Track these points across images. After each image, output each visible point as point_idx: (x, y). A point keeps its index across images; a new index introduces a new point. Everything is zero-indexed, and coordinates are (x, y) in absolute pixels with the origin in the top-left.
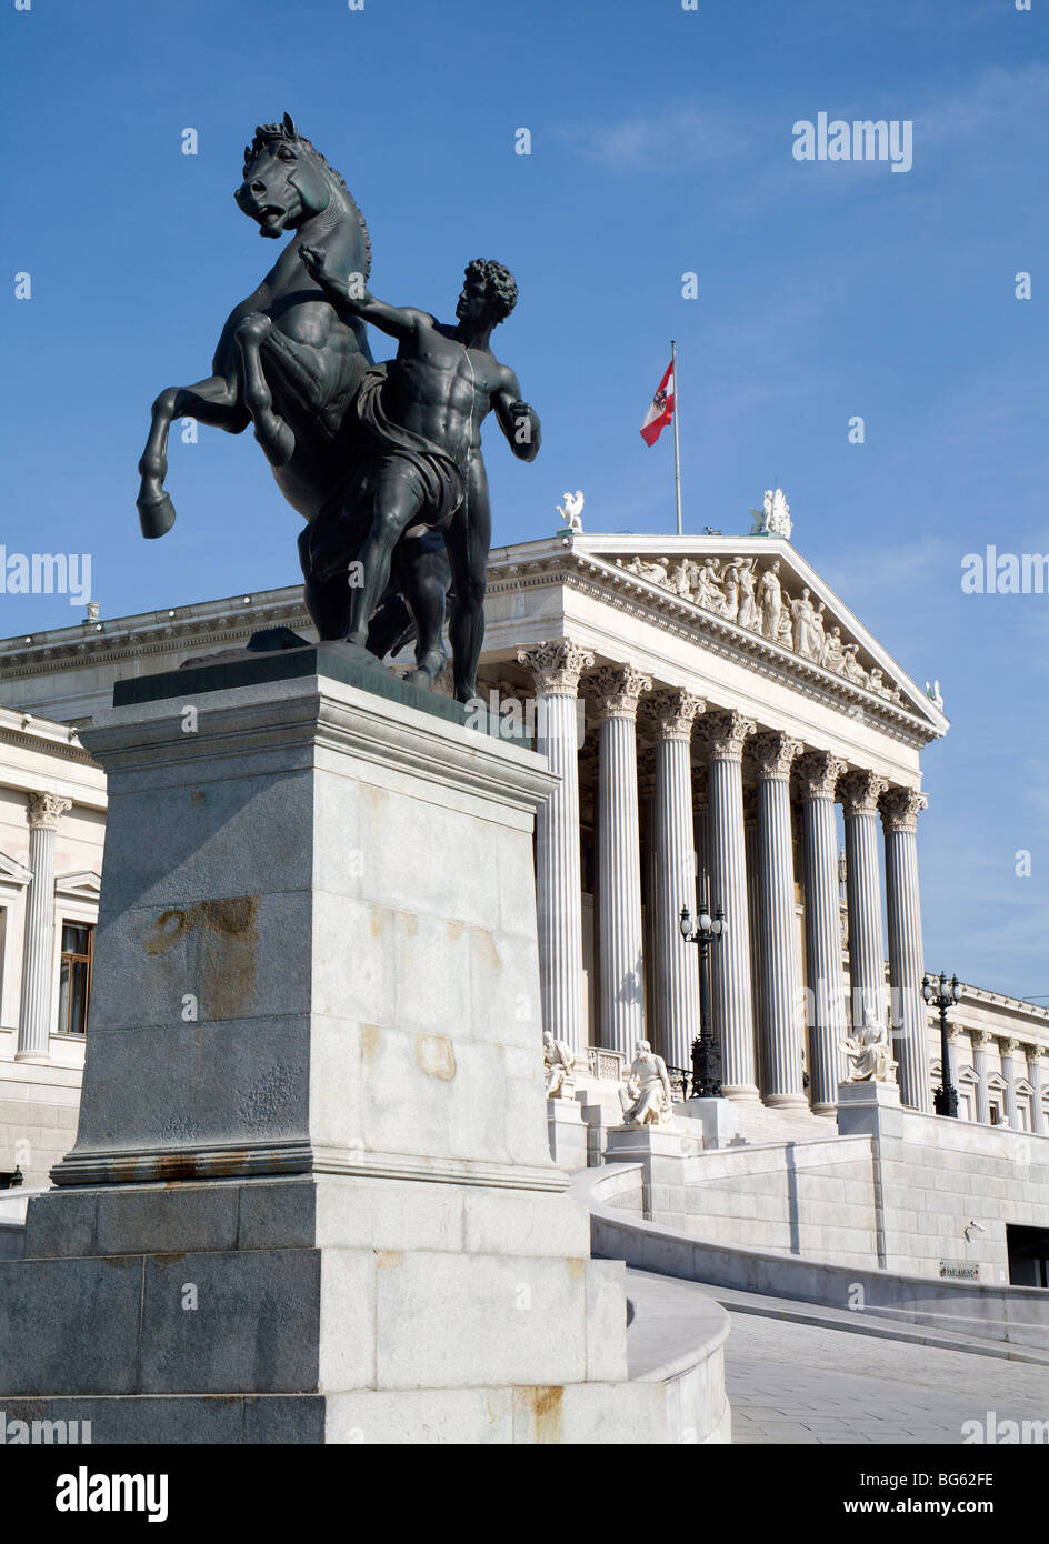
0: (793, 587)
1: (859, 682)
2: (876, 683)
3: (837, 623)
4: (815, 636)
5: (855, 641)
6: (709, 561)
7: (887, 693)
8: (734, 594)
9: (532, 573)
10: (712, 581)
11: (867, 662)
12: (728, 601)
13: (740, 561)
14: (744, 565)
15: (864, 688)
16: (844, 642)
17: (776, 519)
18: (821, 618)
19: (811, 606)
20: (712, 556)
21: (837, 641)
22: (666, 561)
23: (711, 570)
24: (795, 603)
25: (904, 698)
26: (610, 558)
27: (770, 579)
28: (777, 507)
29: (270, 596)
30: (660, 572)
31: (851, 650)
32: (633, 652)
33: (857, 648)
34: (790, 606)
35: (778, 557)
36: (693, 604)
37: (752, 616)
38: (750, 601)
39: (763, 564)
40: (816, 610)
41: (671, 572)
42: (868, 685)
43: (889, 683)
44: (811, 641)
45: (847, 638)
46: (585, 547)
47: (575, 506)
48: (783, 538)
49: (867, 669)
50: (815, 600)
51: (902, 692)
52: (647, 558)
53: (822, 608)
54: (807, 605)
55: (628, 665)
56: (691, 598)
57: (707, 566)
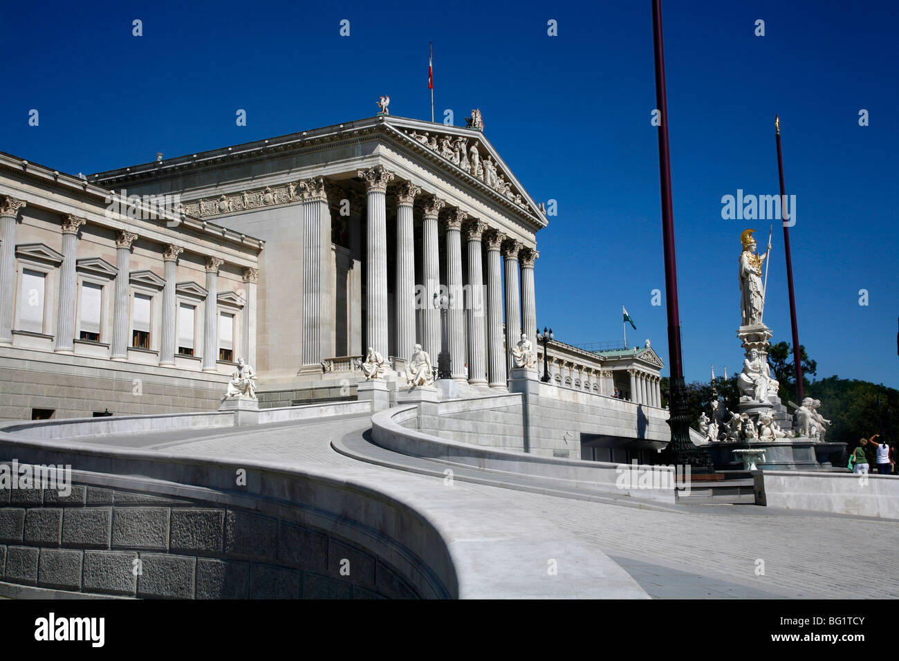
0: (484, 155)
1: (512, 200)
2: (519, 201)
3: (503, 173)
4: (493, 177)
5: (510, 182)
6: (447, 137)
7: (523, 206)
8: (458, 154)
9: (366, 134)
10: (449, 147)
11: (515, 191)
12: (456, 156)
13: (461, 139)
14: (462, 141)
15: (513, 202)
16: (505, 182)
17: (477, 121)
18: (496, 169)
19: (492, 164)
20: (449, 135)
21: (503, 181)
22: (427, 134)
23: (448, 142)
24: (484, 161)
25: (530, 209)
26: (402, 129)
27: (474, 149)
28: (477, 117)
29: (241, 147)
30: (425, 139)
31: (508, 185)
32: (413, 176)
33: (511, 184)
34: (482, 163)
35: (478, 140)
36: (440, 156)
37: (465, 165)
38: (465, 157)
39: (471, 142)
40: (494, 165)
41: (430, 141)
42: (516, 202)
43: (524, 201)
44: (492, 180)
45: (506, 180)
46: (390, 122)
47: (385, 102)
48: (480, 131)
49: (515, 194)
50: (493, 161)
51: (529, 205)
52: (419, 132)
53: (496, 164)
54: (489, 162)
55: (410, 181)
56: (439, 153)
57: (447, 139)
